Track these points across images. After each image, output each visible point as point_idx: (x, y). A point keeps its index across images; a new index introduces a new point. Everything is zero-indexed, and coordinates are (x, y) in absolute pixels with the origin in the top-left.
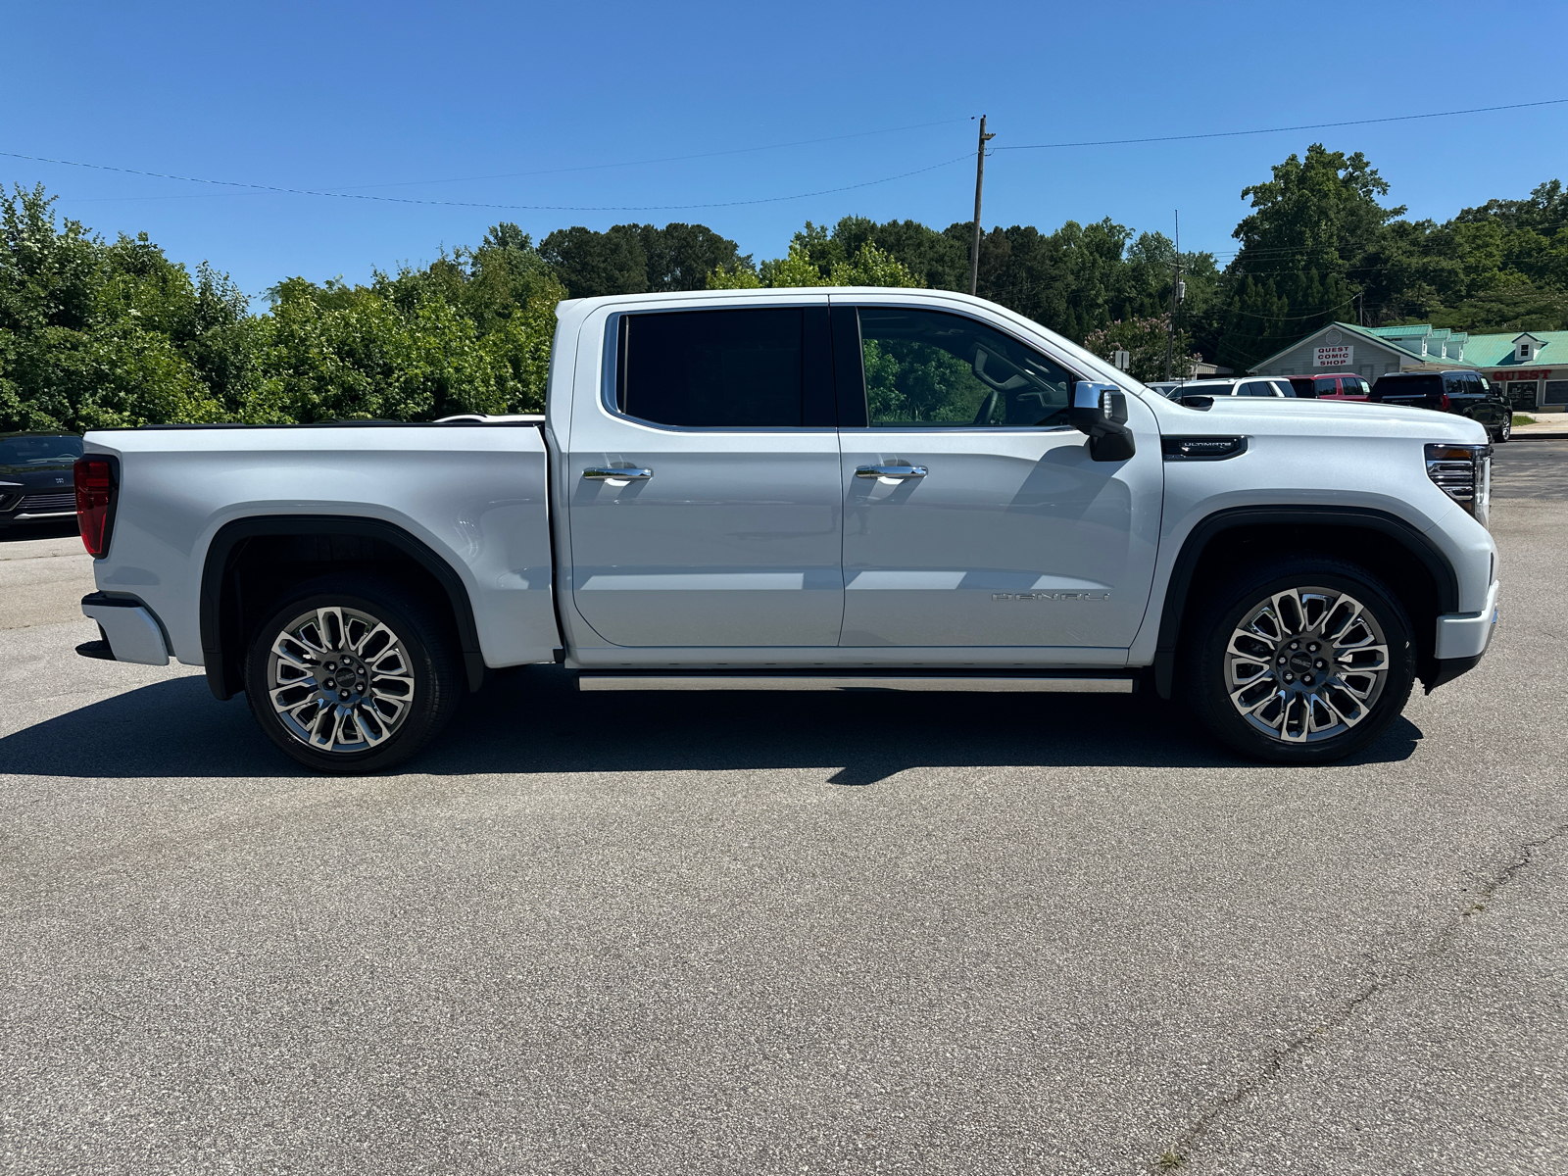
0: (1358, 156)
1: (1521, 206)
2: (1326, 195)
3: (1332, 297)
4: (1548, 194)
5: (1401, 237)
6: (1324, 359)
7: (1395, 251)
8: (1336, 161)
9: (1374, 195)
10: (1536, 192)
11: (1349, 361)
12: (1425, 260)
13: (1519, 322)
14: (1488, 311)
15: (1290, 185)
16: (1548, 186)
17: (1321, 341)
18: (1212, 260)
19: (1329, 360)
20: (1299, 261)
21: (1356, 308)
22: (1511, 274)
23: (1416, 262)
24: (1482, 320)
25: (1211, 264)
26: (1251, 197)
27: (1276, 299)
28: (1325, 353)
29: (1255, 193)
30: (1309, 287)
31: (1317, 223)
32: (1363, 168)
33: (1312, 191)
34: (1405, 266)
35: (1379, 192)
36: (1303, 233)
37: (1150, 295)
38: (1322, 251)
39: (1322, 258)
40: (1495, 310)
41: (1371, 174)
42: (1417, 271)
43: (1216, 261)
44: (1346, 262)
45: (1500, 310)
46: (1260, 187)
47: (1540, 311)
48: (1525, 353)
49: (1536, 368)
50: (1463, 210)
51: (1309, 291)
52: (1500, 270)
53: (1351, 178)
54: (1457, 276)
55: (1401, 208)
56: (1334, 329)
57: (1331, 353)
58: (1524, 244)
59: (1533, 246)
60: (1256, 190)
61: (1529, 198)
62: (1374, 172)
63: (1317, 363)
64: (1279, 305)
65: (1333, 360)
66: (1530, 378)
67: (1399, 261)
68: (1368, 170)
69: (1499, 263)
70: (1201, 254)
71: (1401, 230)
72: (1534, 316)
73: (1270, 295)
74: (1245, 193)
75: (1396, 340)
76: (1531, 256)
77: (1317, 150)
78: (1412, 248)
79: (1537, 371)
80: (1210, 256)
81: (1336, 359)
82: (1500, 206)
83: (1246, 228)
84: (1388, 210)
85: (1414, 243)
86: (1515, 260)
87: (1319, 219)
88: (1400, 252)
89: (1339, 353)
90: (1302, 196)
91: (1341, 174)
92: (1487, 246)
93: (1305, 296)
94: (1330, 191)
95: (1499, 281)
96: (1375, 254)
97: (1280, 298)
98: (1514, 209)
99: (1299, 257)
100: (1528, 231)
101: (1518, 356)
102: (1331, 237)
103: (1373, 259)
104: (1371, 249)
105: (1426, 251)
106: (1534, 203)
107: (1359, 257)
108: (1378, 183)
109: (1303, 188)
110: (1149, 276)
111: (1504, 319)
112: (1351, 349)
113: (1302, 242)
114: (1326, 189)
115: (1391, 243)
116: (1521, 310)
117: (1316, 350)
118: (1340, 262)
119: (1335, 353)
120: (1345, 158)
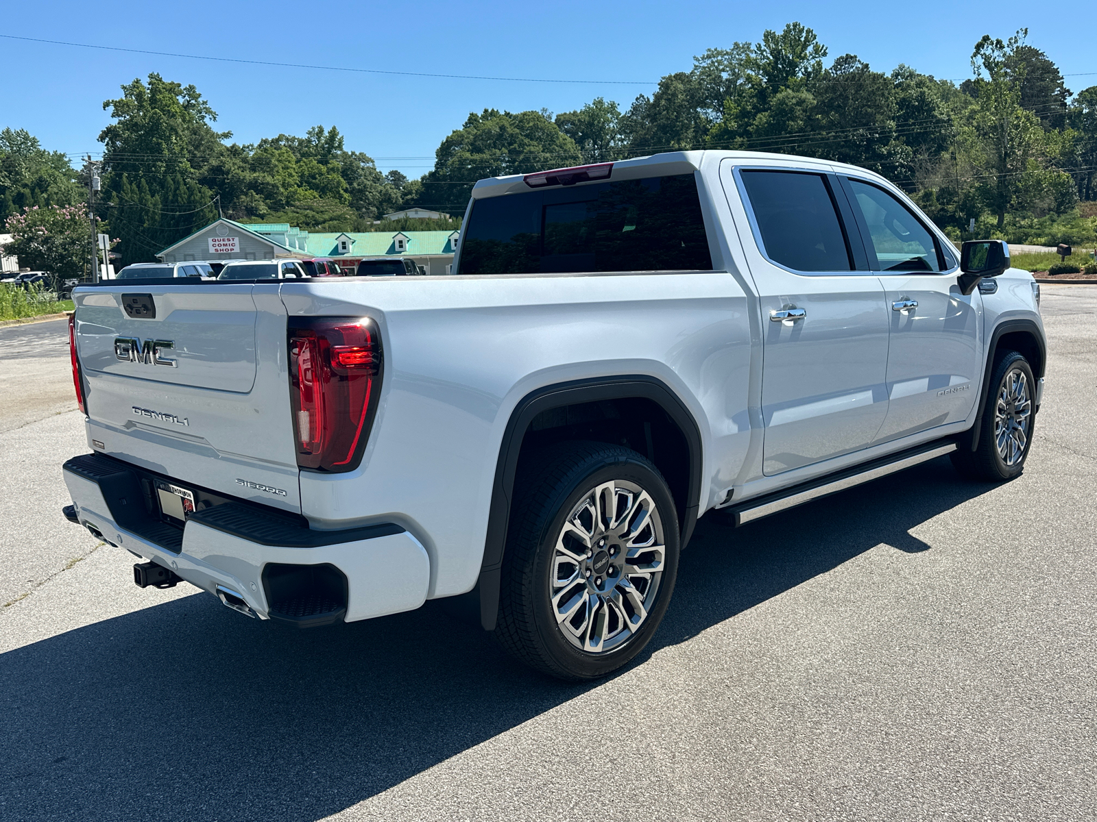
0: (191, 88)
1: (301, 142)
2: (173, 116)
3: (197, 198)
4: (317, 135)
5: (234, 155)
6: (217, 247)
7: (231, 164)
8: (173, 89)
9: (207, 120)
10: (309, 133)
11: (237, 249)
12: (255, 175)
13: (326, 225)
14: (306, 216)
15: (144, 103)
16: (317, 130)
17: (212, 233)
18: (66, 159)
19: (222, 248)
20: (160, 167)
21: (217, 208)
22: (306, 190)
23: (249, 176)
24: (303, 222)
25: (66, 163)
26: (111, 108)
27: (149, 197)
28: (217, 243)
29: (115, 106)
30: (178, 189)
31: (170, 137)
32: (197, 98)
33: (162, 110)
34: (241, 178)
35: (211, 119)
36: (159, 144)
37: (25, 186)
38: (175, 161)
39: (178, 166)
40: (311, 216)
41: (203, 104)
42: (250, 183)
43: (70, 160)
44: (196, 171)
45: (313, 216)
46: (119, 102)
47: (338, 218)
48: (344, 248)
49: (353, 258)
50: (262, 140)
51: (178, 192)
52: (299, 186)
53: (188, 106)
54: (278, 189)
55: (228, 133)
56: (222, 223)
57: (222, 243)
58: (310, 169)
59: (316, 171)
60: (116, 104)
61: (305, 136)
62: (204, 103)
63: (212, 250)
64: (154, 203)
65: (225, 248)
66: (350, 265)
67: (237, 174)
68: (200, 100)
69: (297, 182)
70: (55, 152)
71: (234, 151)
72: (335, 222)
73: (144, 193)
74: (106, 105)
75: (266, 234)
76: (316, 179)
77: (155, 79)
78: (244, 165)
79: (354, 260)
80: (64, 155)
81: (226, 247)
82: (287, 139)
83: (109, 134)
84: (219, 133)
85: (245, 160)
86: (309, 181)
87: (170, 135)
88: (236, 167)
89: (228, 243)
90: (155, 113)
91: (181, 100)
92: (288, 168)
93: (175, 195)
94: (176, 112)
95: (300, 194)
96: (217, 166)
97: (152, 196)
98: (296, 144)
99: (160, 164)
100: (311, 160)
101: (340, 250)
102: (182, 149)
103: (218, 170)
104: (214, 162)
105: (253, 169)
106: (309, 141)
107: (206, 168)
108: (208, 111)
109: (155, 108)
110: (21, 168)
111: (317, 223)
112: (237, 240)
113: (160, 151)
114: (174, 110)
115: (228, 159)
116: (326, 217)
117: (210, 240)
118: (192, 170)
119: (225, 243)
120: (182, 88)
